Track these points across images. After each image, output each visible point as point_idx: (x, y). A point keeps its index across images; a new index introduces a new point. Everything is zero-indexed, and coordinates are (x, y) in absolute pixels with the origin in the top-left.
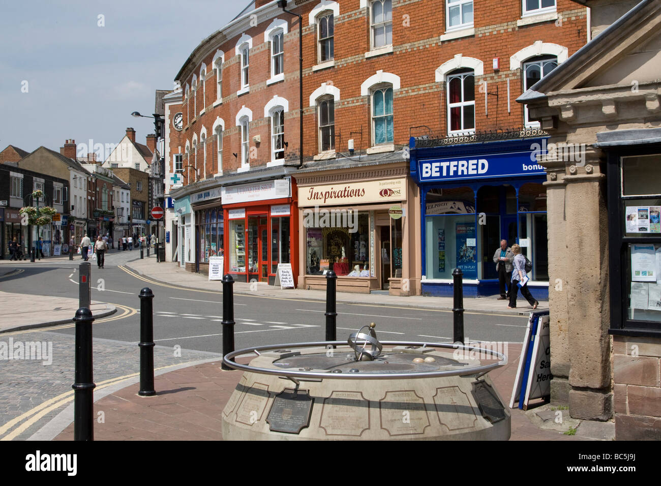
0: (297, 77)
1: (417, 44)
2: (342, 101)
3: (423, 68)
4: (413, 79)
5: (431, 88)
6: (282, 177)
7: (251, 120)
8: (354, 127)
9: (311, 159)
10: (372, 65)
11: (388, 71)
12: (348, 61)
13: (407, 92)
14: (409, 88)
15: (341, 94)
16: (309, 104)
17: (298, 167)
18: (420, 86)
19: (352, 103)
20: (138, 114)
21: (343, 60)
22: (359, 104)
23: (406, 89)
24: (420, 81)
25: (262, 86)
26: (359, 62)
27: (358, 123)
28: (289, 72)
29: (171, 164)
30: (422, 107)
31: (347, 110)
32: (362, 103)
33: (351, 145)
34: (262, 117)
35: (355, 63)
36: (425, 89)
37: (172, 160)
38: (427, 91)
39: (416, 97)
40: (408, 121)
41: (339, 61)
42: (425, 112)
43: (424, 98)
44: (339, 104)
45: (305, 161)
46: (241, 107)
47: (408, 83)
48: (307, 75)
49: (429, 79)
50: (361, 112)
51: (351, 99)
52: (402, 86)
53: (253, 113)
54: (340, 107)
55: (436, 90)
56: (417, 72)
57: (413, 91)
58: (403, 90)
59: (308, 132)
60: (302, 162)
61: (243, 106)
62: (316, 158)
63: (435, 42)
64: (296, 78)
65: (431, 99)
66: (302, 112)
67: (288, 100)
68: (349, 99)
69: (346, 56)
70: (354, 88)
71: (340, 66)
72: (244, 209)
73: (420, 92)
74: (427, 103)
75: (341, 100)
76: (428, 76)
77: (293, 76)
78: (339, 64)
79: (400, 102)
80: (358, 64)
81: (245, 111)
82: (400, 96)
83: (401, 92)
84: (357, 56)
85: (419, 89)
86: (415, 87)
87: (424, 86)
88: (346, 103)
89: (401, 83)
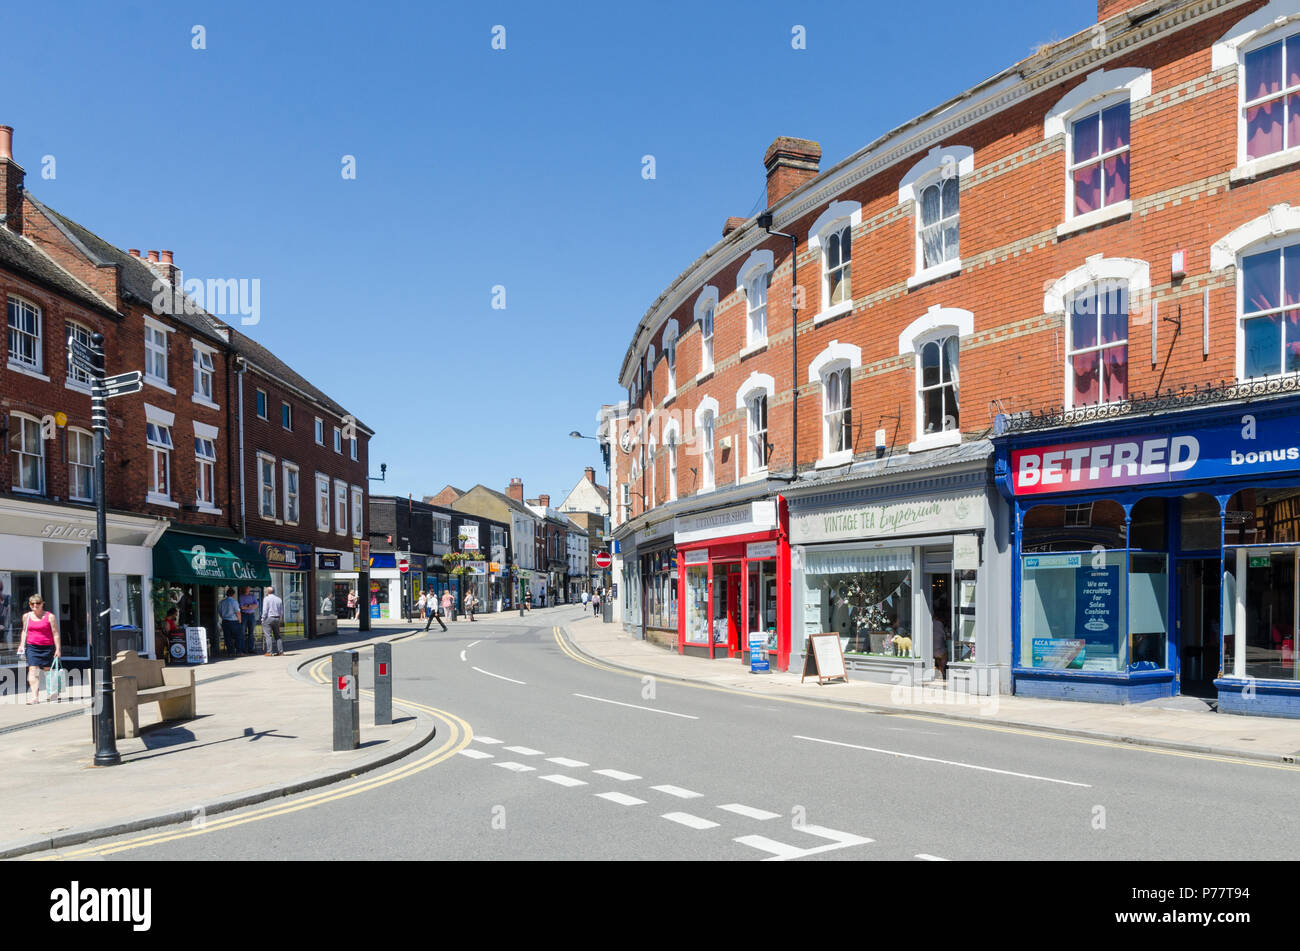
0: (789, 338)
1: (1007, 249)
2: (866, 367)
3: (1021, 290)
4: (999, 313)
5: (1035, 325)
6: (765, 497)
7: (716, 415)
8: (886, 408)
9: (812, 467)
10: (919, 299)
11: (950, 305)
12: (876, 299)
13: (987, 338)
14: (990, 331)
15: (863, 356)
16: (808, 379)
17: (788, 481)
18: (1013, 325)
19: (881, 368)
20: (579, 435)
21: (867, 298)
22: (895, 368)
23: (985, 333)
24: (1013, 314)
25: (734, 359)
26: (897, 296)
27: (892, 401)
28: (777, 332)
29: (619, 497)
30: (1017, 362)
31: (874, 380)
32: (901, 367)
33: (881, 438)
34: (733, 408)
35: (888, 299)
36: (1023, 328)
37: (619, 491)
38: (1026, 332)
39: (1002, 345)
40: (987, 389)
41: (859, 300)
42: (1023, 371)
43: (1020, 345)
44: (859, 372)
45: (801, 472)
46: (702, 399)
47: (990, 321)
48: (804, 332)
49: (1032, 309)
50: (899, 382)
51: (882, 362)
52: (977, 329)
53: (720, 406)
54: (861, 377)
55: (1045, 328)
56: (1006, 300)
57: (999, 334)
58: (978, 335)
59: (805, 424)
60: (795, 472)
61: (706, 396)
62: (818, 465)
63: (1046, 239)
64: (786, 340)
65: (1035, 347)
66: (796, 393)
67: (774, 376)
68: (878, 363)
69: (871, 290)
70: (886, 342)
71: (863, 309)
72: (707, 550)
73: (1013, 336)
74: (1026, 354)
75: (863, 364)
76: (1029, 304)
77: (782, 337)
78: (861, 305)
79: (973, 357)
80: (895, 302)
81: (709, 403)
82: (973, 346)
83: (976, 340)
84: (892, 288)
85: (1011, 331)
86: (1003, 328)
87: (1021, 323)
88: (871, 370)
89: (975, 323)
